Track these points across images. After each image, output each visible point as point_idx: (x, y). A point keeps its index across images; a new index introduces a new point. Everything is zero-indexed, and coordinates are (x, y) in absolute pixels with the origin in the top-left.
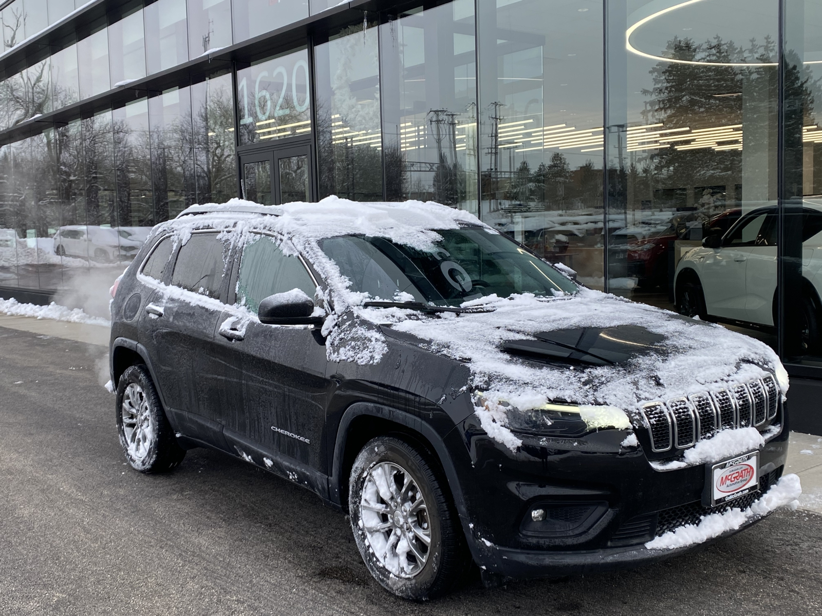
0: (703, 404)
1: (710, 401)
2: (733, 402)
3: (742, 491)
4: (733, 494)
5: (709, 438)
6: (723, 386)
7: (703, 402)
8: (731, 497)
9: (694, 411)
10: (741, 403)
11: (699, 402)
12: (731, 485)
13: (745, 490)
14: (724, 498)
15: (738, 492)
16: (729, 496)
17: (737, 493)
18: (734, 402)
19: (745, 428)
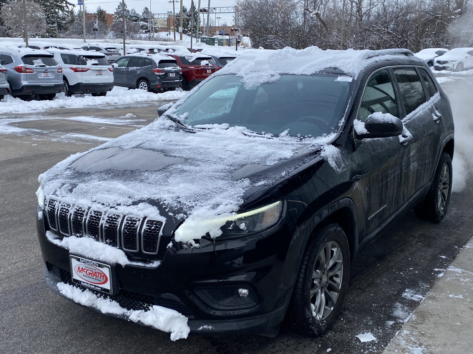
0: (79, 213)
1: (85, 213)
2: (101, 221)
3: (95, 286)
4: (88, 284)
5: (77, 237)
6: (102, 209)
7: (80, 212)
8: (85, 284)
9: (71, 214)
10: (107, 225)
11: (78, 210)
12: (86, 276)
13: (99, 287)
14: (81, 281)
15: (92, 285)
16: (84, 282)
17: (90, 285)
18: (103, 222)
19: (107, 245)
